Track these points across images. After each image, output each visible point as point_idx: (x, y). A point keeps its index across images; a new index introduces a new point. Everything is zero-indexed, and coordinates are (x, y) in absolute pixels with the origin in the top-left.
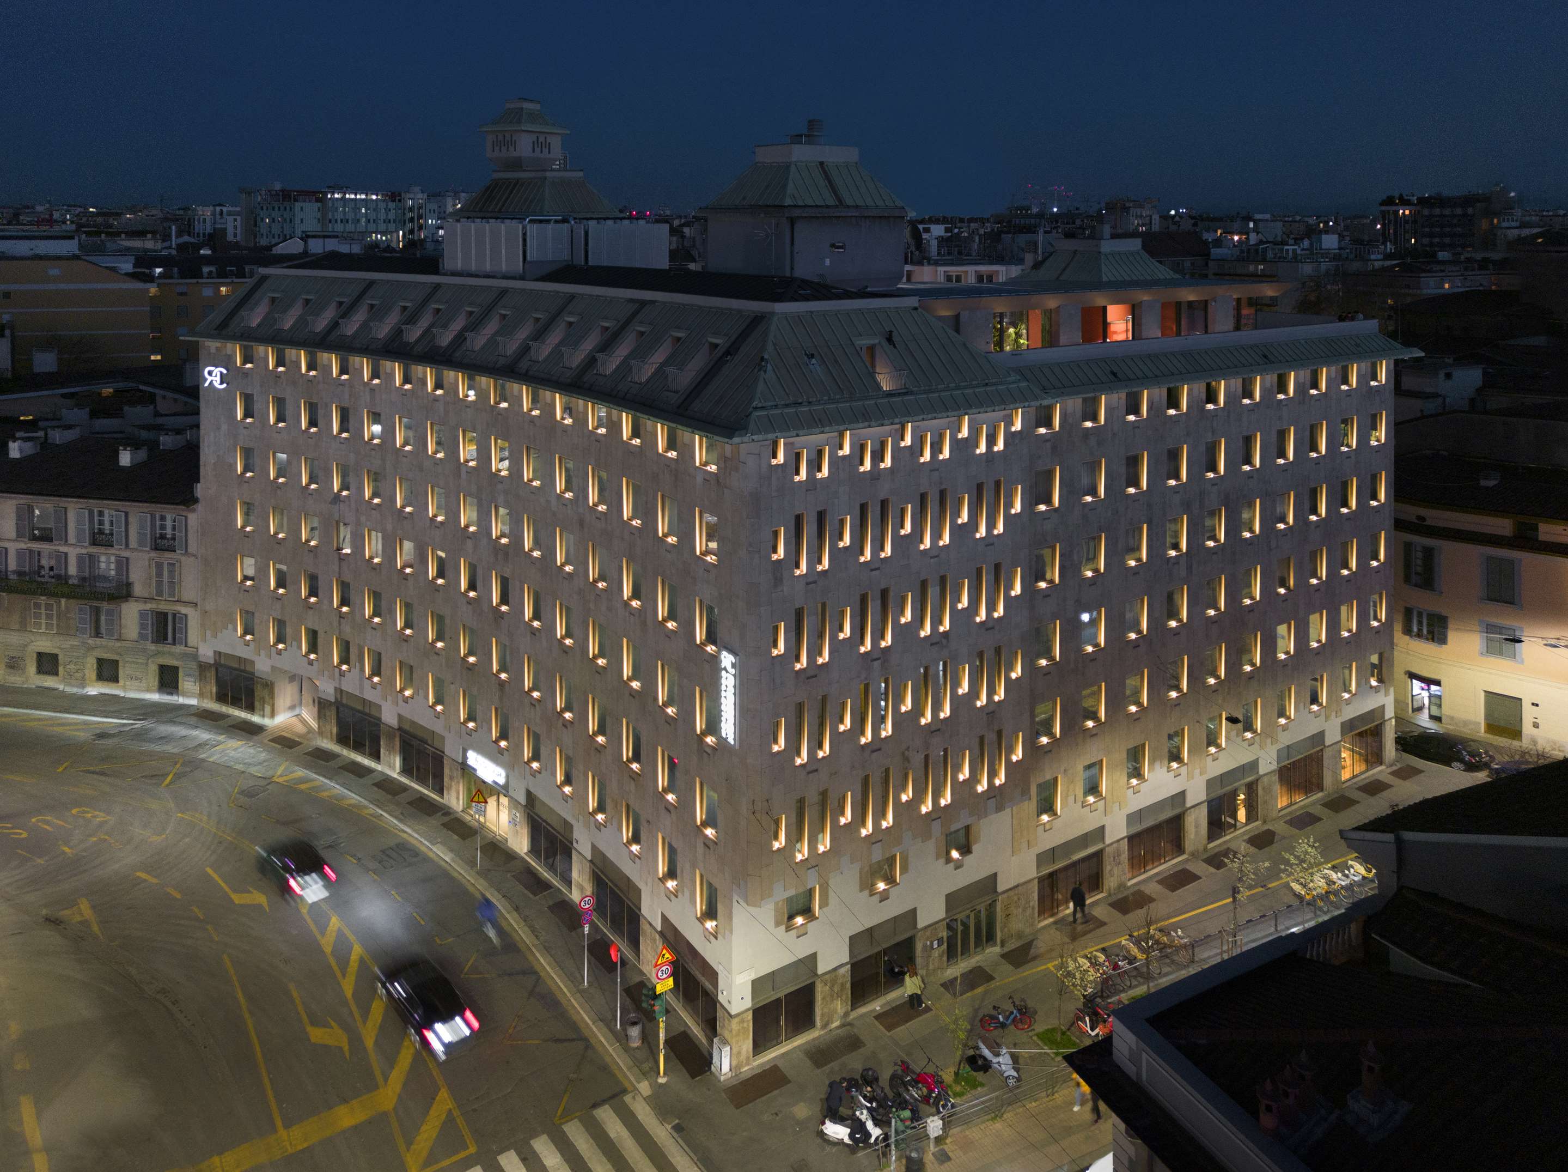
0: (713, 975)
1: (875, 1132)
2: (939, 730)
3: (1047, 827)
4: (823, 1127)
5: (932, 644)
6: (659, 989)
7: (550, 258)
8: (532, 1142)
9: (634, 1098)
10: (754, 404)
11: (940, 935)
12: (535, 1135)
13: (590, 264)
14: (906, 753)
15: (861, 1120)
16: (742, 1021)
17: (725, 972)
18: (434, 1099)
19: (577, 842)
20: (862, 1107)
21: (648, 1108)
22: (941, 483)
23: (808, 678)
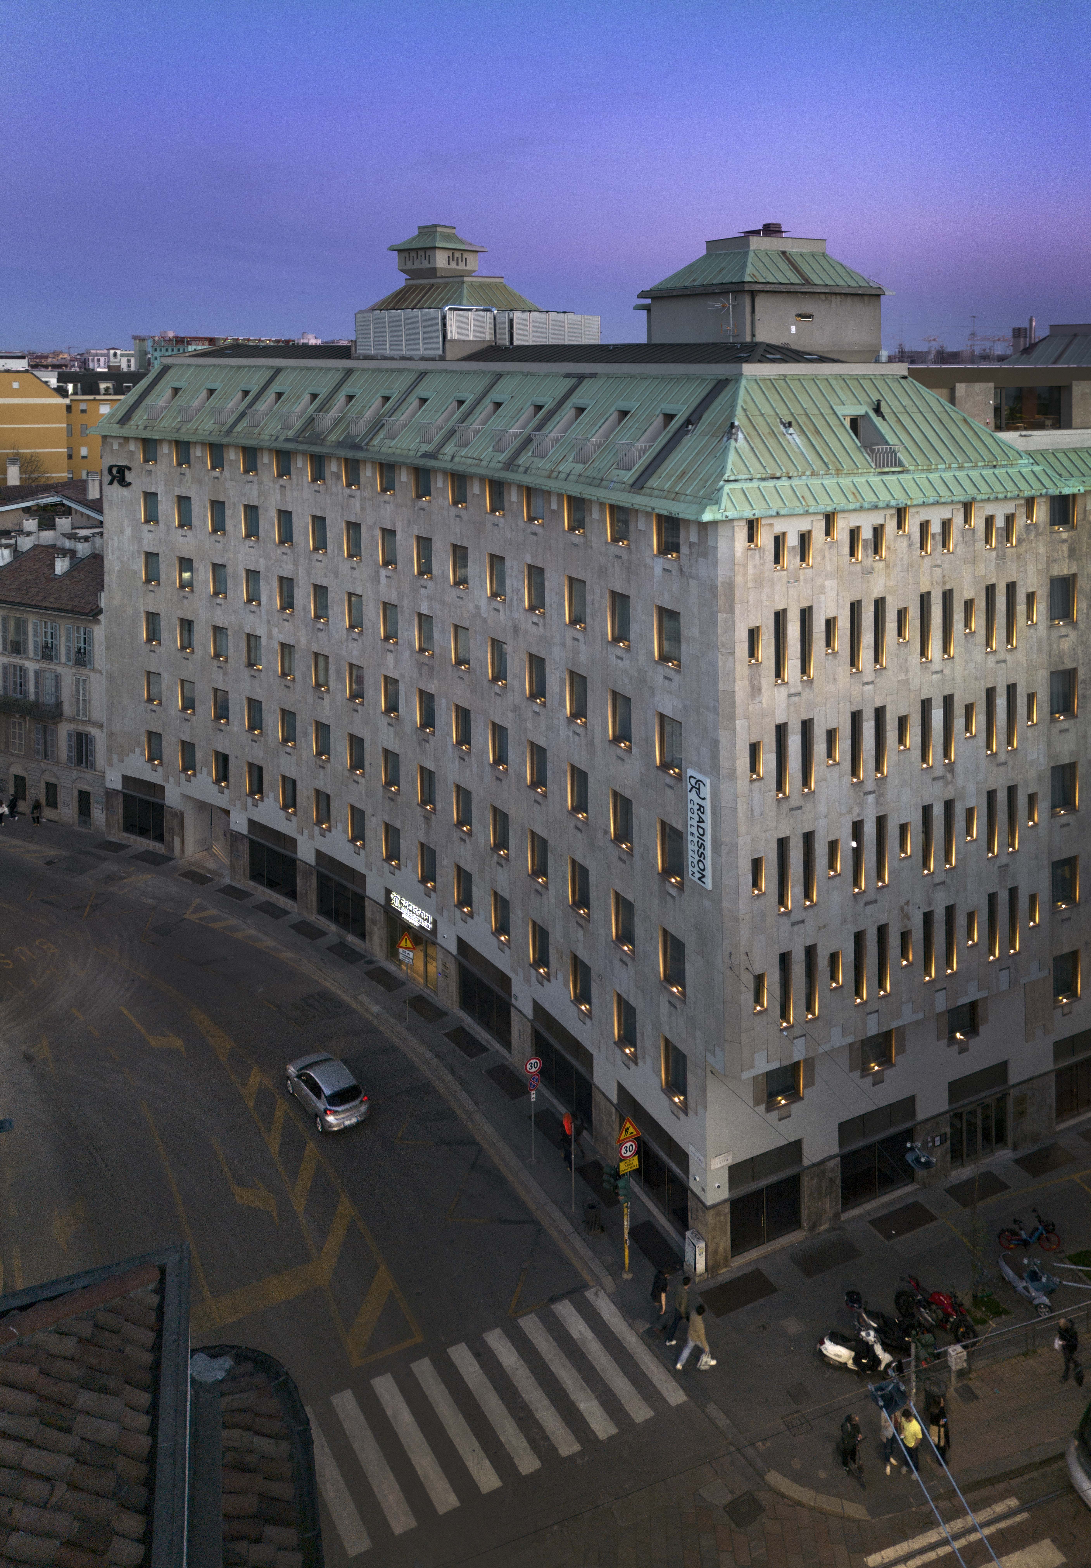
0: (683, 1158)
1: (885, 1358)
2: (943, 883)
3: (1066, 1010)
4: (822, 1348)
5: (934, 779)
6: (623, 1168)
7: (472, 337)
8: (484, 1335)
9: (596, 1294)
10: (725, 477)
11: (943, 1131)
12: (489, 1328)
13: (515, 343)
14: (906, 908)
15: (867, 1343)
16: (719, 1214)
17: (699, 1155)
18: (373, 1278)
19: (516, 999)
20: (868, 1327)
21: (613, 1307)
22: (944, 583)
23: (791, 810)
